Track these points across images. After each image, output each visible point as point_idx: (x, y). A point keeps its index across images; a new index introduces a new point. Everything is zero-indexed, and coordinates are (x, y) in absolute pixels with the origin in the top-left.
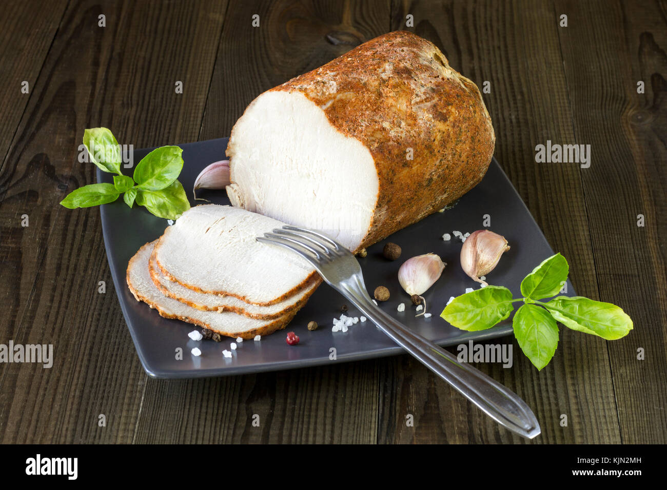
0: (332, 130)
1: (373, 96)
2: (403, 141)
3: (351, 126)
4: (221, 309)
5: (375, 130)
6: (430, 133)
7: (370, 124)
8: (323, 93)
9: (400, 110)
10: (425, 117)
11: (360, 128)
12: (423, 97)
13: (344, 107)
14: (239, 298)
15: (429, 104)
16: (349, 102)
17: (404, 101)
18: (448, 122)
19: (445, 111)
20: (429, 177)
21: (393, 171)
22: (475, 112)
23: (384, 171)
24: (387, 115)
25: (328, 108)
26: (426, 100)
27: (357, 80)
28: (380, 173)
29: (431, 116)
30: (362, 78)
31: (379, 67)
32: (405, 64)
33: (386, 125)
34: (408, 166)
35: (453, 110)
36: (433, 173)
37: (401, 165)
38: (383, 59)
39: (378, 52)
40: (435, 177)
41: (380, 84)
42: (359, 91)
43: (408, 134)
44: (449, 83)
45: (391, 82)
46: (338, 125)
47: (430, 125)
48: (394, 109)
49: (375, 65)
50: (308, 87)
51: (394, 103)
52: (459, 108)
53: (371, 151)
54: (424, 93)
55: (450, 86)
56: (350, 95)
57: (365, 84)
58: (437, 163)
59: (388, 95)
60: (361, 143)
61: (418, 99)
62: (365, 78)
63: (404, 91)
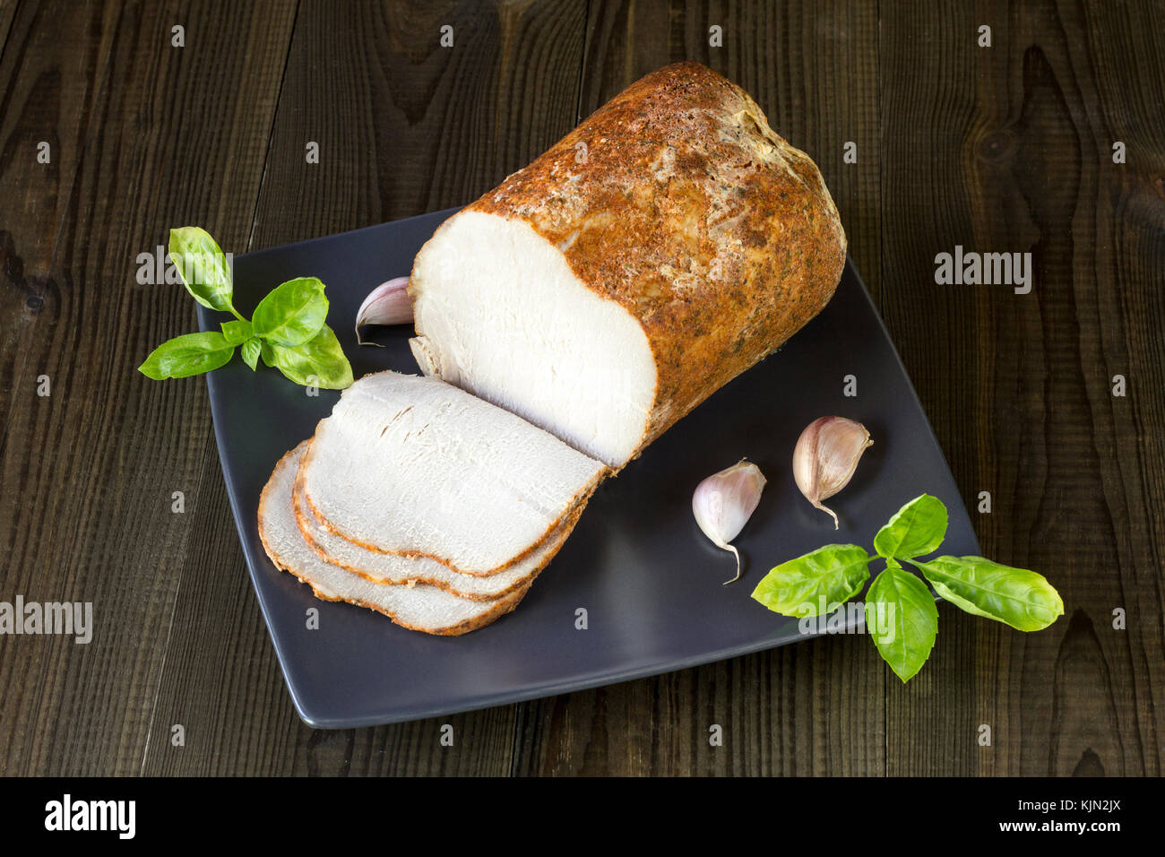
0: (578, 285)
1: (644, 217)
2: (694, 295)
3: (610, 279)
4: (412, 583)
5: (648, 282)
6: (738, 271)
7: (639, 272)
8: (563, 222)
9: (687, 238)
10: (729, 244)
11: (624, 281)
12: (726, 209)
13: (597, 243)
14: (438, 560)
15: (735, 220)
16: (604, 231)
17: (695, 220)
18: (768, 246)
19: (762, 228)
20: (738, 339)
21: (679, 348)
22: (811, 217)
23: (664, 352)
24: (668, 250)
25: (571, 248)
26: (732, 214)
27: (617, 190)
28: (658, 357)
29: (739, 242)
30: (625, 184)
31: (652, 160)
32: (695, 147)
33: (666, 271)
34: (704, 333)
35: (776, 223)
36: (745, 331)
37: (692, 335)
38: (659, 141)
39: (651, 125)
40: (748, 336)
41: (654, 192)
42: (620, 210)
43: (702, 281)
44: (769, 172)
45: (674, 187)
46: (588, 278)
47: (738, 258)
48: (678, 238)
49: (645, 156)
50: (537, 212)
51: (678, 226)
52: (784, 217)
53: (642, 323)
54: (728, 202)
55: (770, 179)
56: (605, 219)
57: (630, 196)
58: (752, 314)
59: (669, 212)
60: (626, 310)
61: (717, 215)
62: (629, 185)
63: (693, 201)
